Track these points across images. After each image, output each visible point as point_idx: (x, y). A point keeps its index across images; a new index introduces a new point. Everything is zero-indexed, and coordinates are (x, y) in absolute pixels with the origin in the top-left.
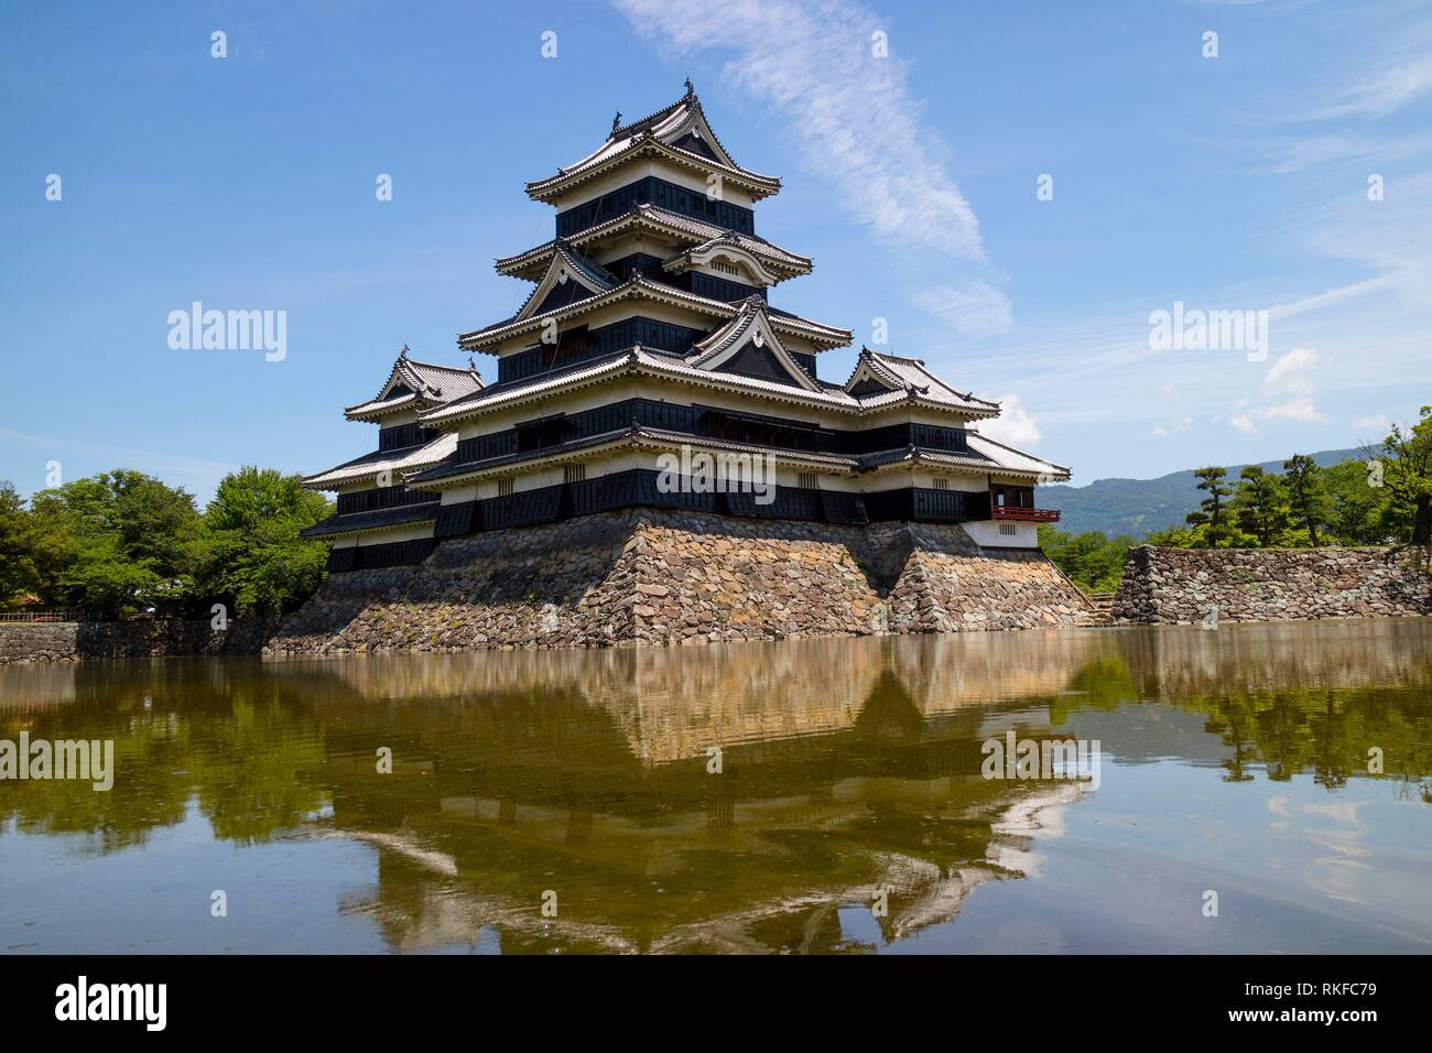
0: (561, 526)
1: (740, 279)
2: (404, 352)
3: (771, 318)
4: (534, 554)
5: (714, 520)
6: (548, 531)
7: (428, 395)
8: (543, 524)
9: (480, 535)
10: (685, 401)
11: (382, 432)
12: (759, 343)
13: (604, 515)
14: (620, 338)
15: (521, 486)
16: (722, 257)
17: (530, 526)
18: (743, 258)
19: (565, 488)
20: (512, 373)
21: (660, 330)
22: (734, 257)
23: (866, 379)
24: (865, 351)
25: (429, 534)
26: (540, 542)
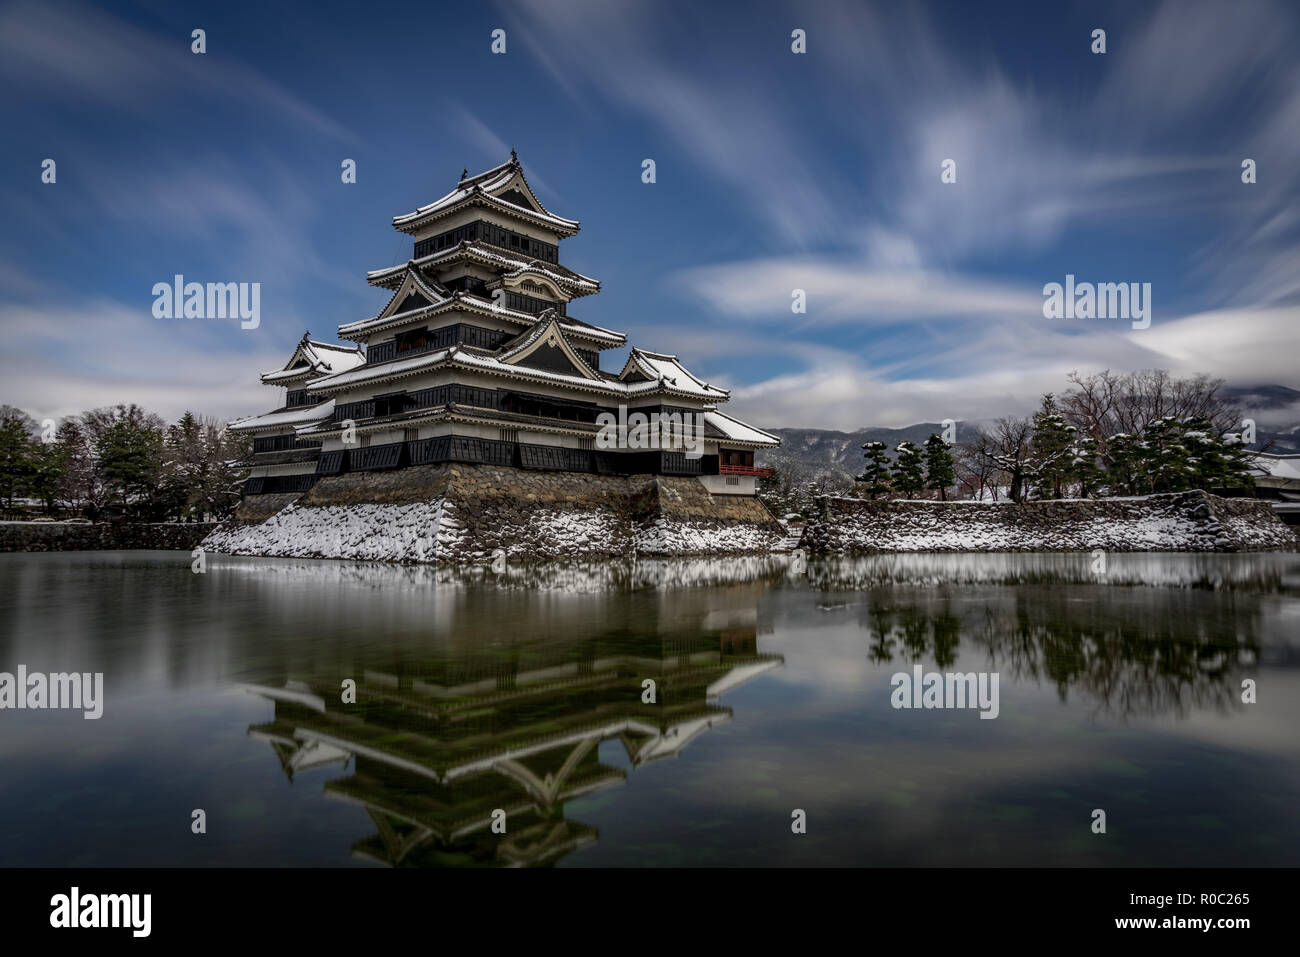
0: (401, 472)
1: (543, 296)
2: (306, 335)
3: (562, 325)
4: (380, 492)
5: (511, 472)
6: (392, 475)
7: (321, 368)
8: (389, 470)
9: (347, 475)
10: (492, 386)
11: (289, 394)
12: (552, 344)
13: (430, 466)
14: (450, 336)
15: (375, 442)
16: (530, 281)
17: (380, 471)
18: (544, 282)
19: (405, 445)
20: (375, 357)
21: (478, 332)
22: (539, 281)
23: (634, 371)
24: (634, 351)
25: (312, 471)
26: (385, 483)
